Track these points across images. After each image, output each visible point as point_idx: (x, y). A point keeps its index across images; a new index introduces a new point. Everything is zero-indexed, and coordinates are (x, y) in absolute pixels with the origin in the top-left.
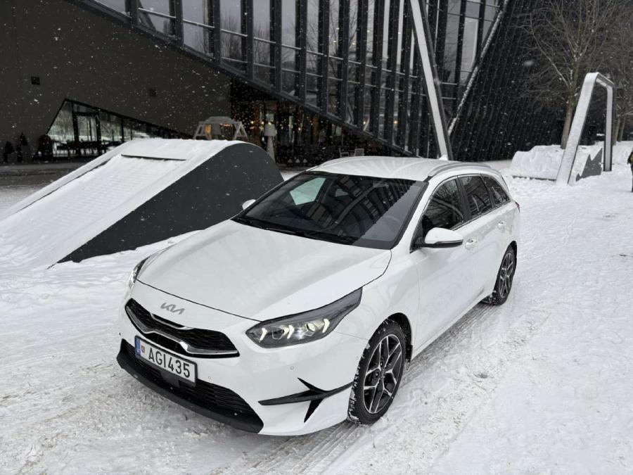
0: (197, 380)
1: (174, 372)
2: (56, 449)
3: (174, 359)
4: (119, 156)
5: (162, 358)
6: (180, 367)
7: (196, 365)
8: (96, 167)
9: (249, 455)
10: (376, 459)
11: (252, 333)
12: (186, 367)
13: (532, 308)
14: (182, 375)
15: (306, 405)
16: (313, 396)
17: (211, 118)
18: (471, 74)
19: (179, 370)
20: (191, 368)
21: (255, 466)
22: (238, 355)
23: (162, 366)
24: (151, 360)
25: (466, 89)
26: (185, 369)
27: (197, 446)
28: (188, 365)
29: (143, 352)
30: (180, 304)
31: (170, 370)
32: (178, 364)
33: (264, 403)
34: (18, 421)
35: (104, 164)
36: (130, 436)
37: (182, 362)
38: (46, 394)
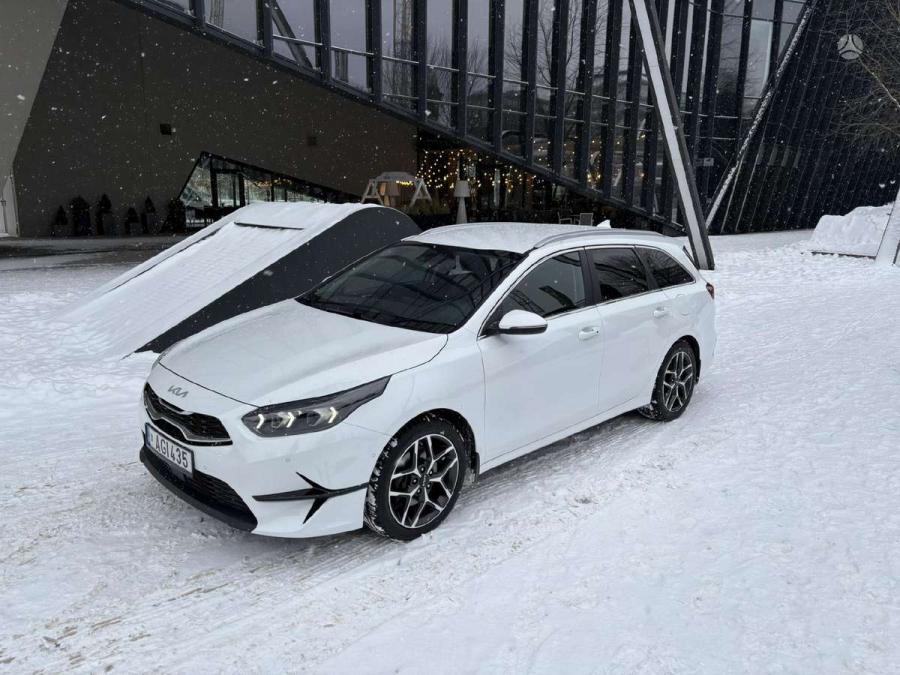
0: (195, 472)
1: (175, 462)
2: (53, 540)
3: (175, 447)
4: (232, 225)
5: (166, 446)
6: (179, 456)
7: (192, 453)
9: (251, 560)
10: (392, 575)
11: (249, 419)
12: (185, 456)
14: (181, 465)
15: (308, 504)
16: (317, 495)
17: (384, 174)
18: (760, 101)
19: (179, 460)
20: (188, 456)
21: (252, 572)
22: (230, 443)
23: (166, 456)
24: (158, 449)
25: (752, 124)
26: (183, 458)
27: (201, 548)
28: (186, 454)
29: (152, 440)
30: (185, 386)
31: (171, 459)
32: (178, 453)
33: (259, 498)
34: (26, 512)
35: (212, 234)
36: (134, 533)
37: (181, 450)
38: (65, 487)
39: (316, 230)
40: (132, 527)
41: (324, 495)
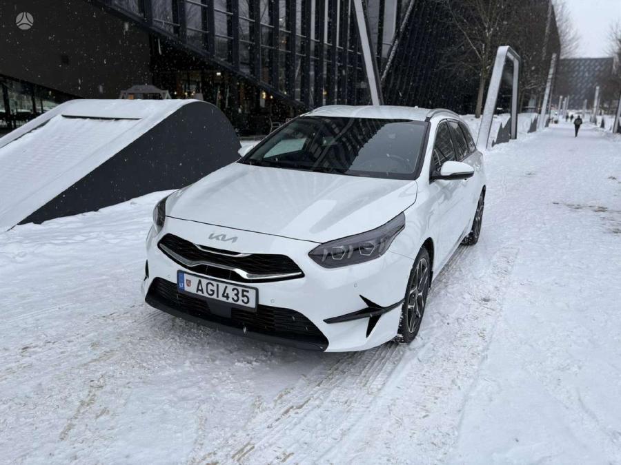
0: (259, 307)
1: (230, 301)
3: (230, 288)
4: (59, 117)
5: (215, 288)
6: (237, 295)
7: (257, 290)
8: (35, 129)
9: (309, 377)
11: (315, 255)
12: (245, 293)
13: (502, 246)
14: (240, 303)
15: (364, 322)
16: (372, 312)
17: (134, 87)
18: (392, 47)
19: (236, 298)
20: (252, 294)
21: (319, 385)
22: (302, 276)
23: (214, 297)
24: (200, 293)
25: (388, 61)
26: (243, 296)
27: (253, 373)
28: (248, 292)
29: (188, 285)
31: (224, 299)
32: (235, 292)
33: (328, 321)
34: (51, 369)
35: (43, 125)
37: (240, 289)
38: (69, 342)
39: (154, 119)
40: (176, 367)
41: (380, 312)
